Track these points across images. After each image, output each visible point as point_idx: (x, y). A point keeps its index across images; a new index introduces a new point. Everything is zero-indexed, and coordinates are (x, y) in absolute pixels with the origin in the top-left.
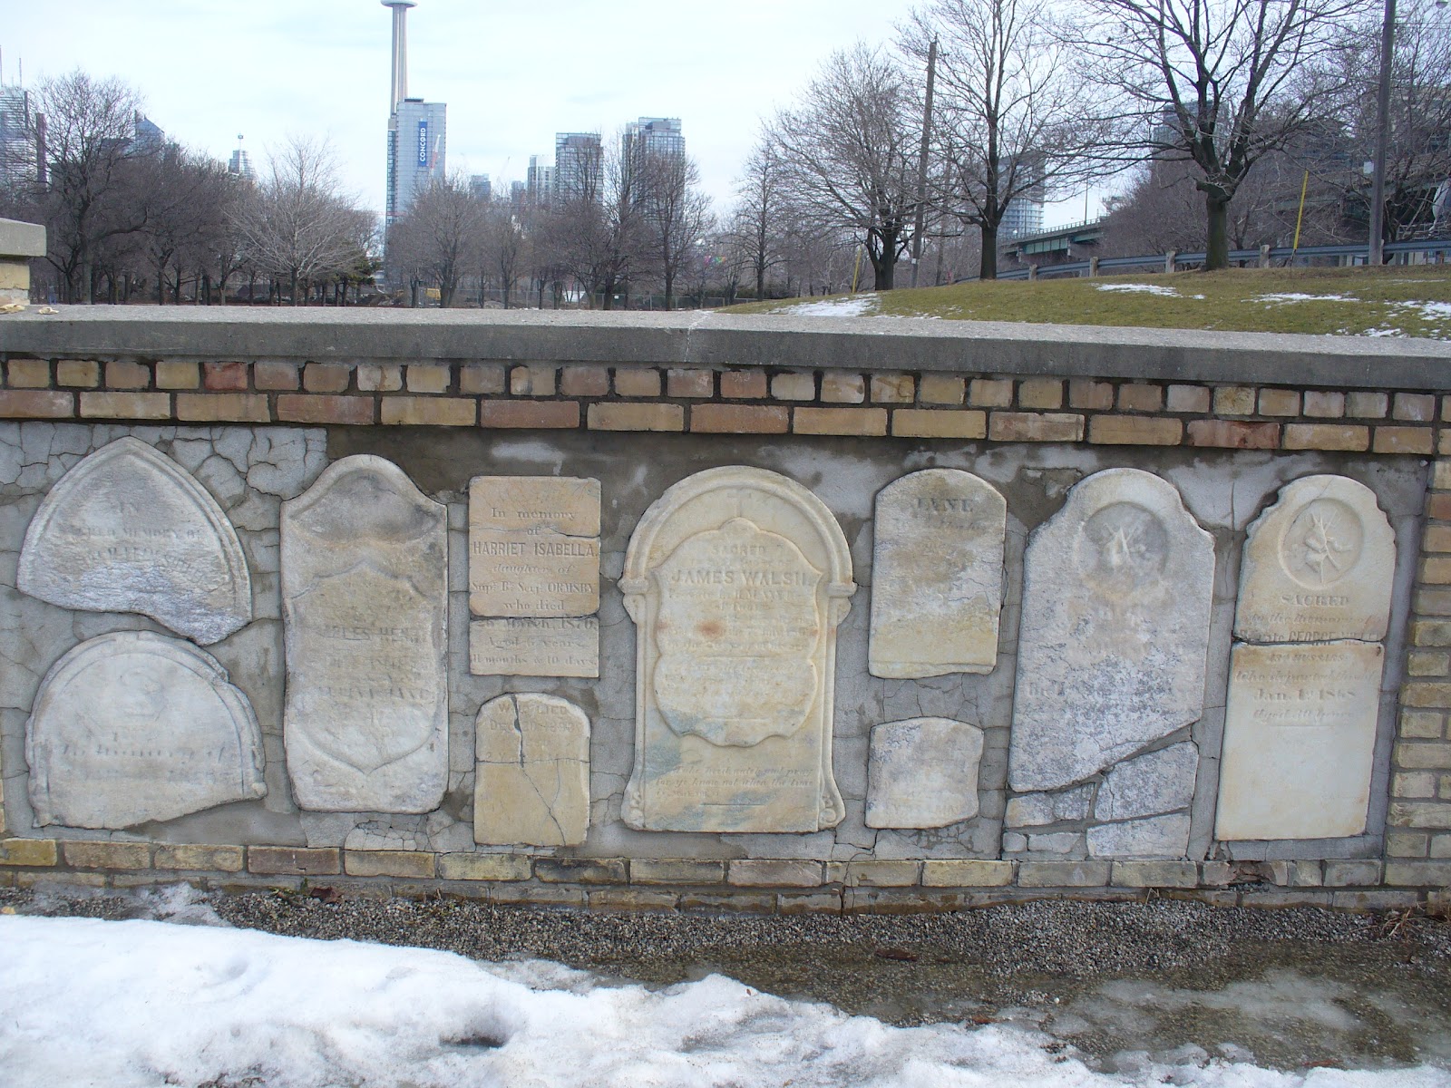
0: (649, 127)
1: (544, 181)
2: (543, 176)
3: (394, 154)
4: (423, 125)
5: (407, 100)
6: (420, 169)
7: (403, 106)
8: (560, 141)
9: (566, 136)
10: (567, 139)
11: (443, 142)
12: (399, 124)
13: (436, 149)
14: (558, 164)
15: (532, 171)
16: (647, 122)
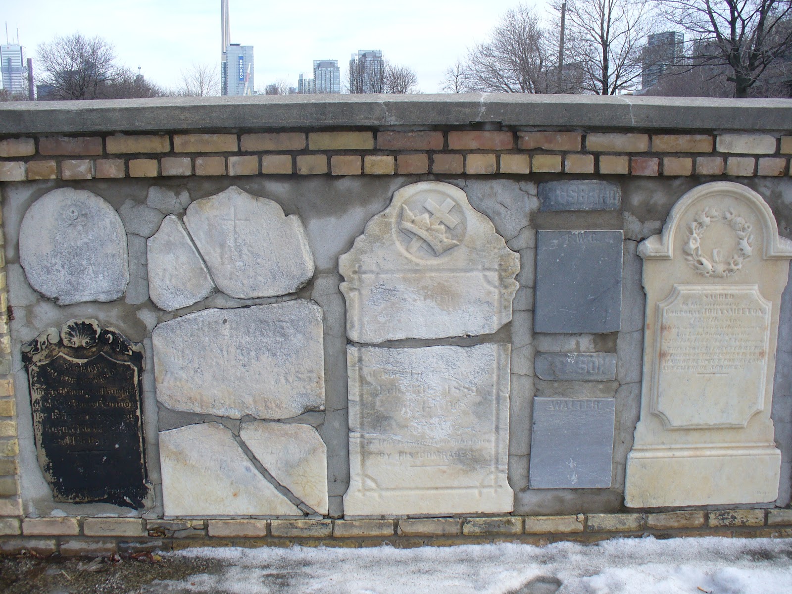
0: (364, 55)
1: (307, 87)
2: (307, 84)
3: (225, 74)
4: (241, 58)
5: (231, 45)
6: (240, 82)
7: (230, 48)
8: (316, 65)
9: (319, 62)
10: (319, 64)
11: (252, 68)
12: (228, 58)
13: (249, 71)
14: (315, 77)
15: (301, 81)
16: (363, 53)
